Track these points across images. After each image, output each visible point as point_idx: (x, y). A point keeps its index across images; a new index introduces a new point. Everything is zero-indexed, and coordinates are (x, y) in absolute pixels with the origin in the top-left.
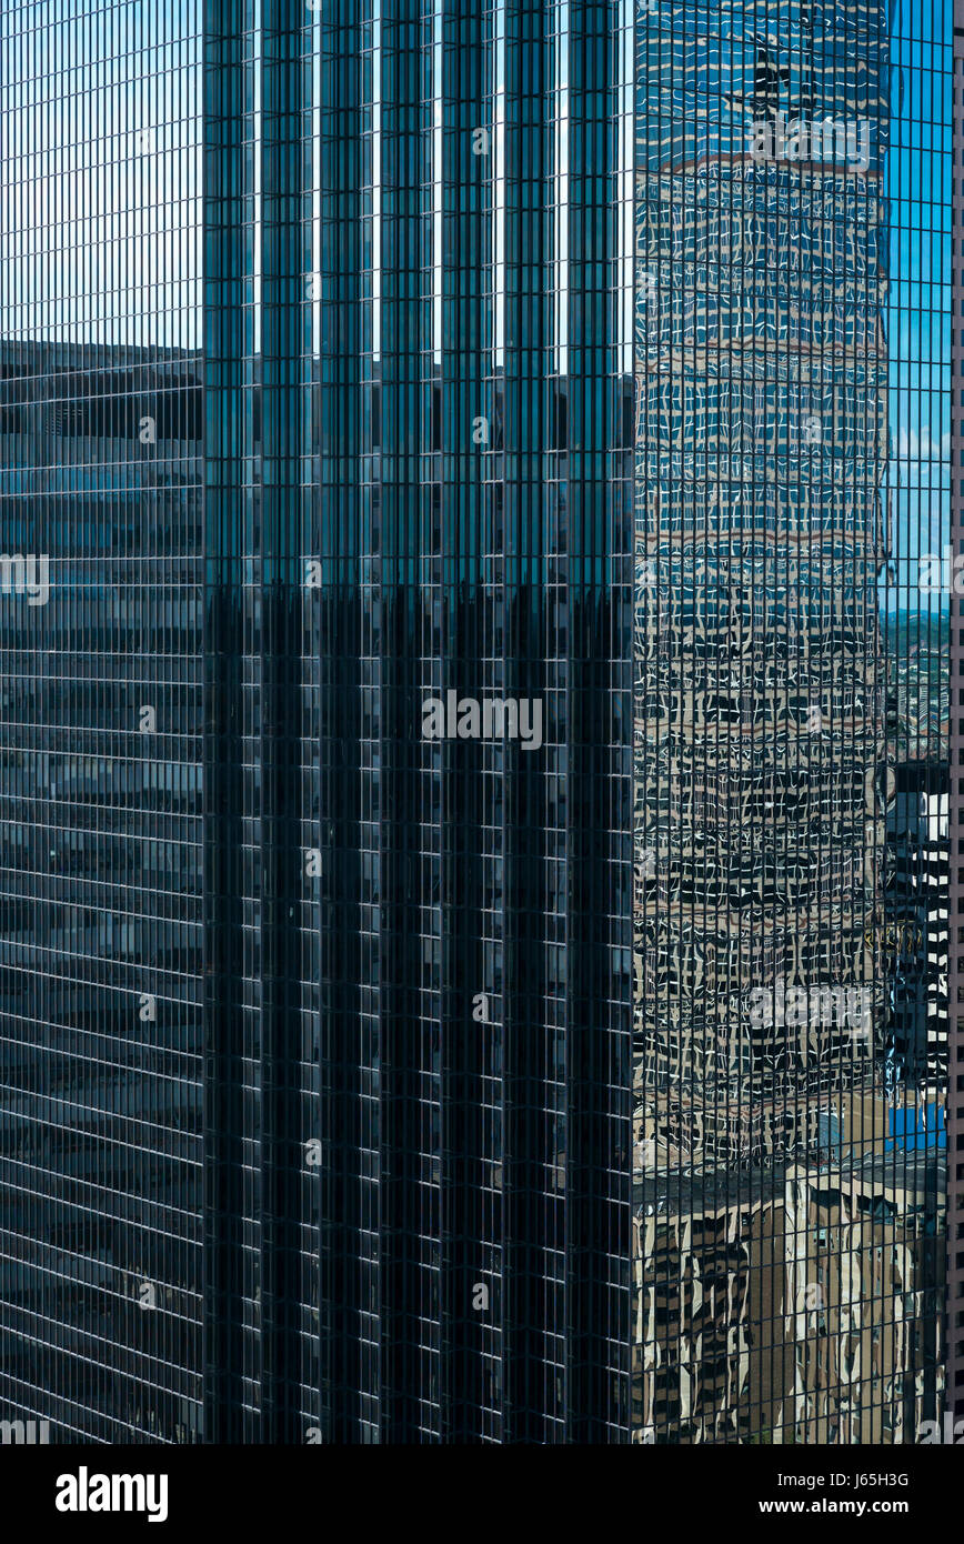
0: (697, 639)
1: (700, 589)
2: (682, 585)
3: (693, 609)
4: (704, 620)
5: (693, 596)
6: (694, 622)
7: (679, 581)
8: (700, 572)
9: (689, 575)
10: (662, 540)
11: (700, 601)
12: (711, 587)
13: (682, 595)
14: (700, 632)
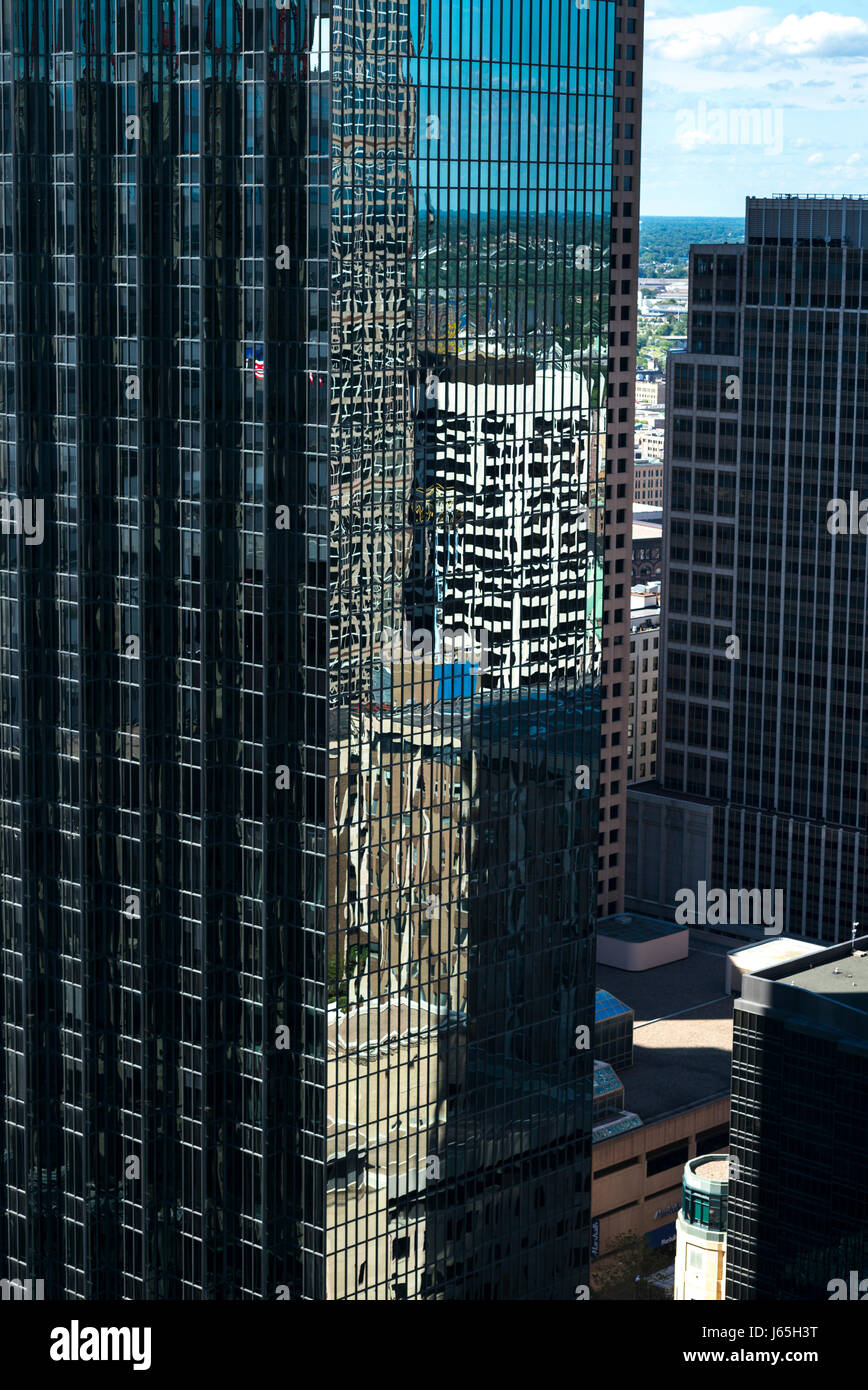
0: (388, 236)
1: (391, 191)
2: (375, 187)
3: (385, 210)
4: (394, 219)
5: (385, 197)
6: (385, 221)
7: (372, 182)
8: (391, 176)
9: (381, 177)
10: (357, 145)
11: (391, 202)
12: (401, 189)
13: (376, 196)
14: (390, 229)
